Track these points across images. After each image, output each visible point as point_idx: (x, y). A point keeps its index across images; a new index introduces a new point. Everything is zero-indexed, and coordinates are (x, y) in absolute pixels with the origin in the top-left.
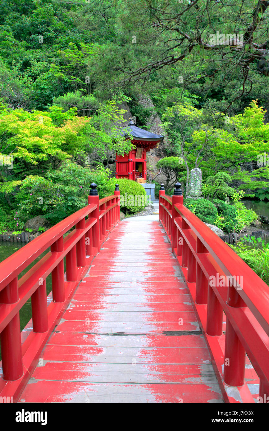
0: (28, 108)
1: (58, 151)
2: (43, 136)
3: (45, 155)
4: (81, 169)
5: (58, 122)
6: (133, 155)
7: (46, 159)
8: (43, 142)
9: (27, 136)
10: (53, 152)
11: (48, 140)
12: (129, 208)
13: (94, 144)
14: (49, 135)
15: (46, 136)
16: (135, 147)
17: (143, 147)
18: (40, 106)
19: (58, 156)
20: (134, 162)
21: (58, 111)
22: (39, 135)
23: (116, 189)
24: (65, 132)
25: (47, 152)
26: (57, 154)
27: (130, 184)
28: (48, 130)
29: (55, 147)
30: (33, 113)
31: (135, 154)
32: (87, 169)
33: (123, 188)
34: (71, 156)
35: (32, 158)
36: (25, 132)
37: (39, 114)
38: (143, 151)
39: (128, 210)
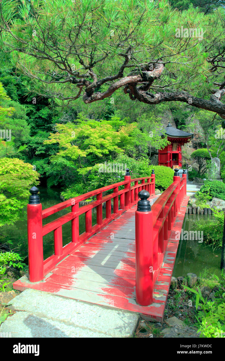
0: (98, 119)
1: (115, 147)
2: (106, 138)
3: (107, 150)
4: (129, 159)
5: (117, 127)
6: (171, 148)
7: (108, 153)
8: (106, 142)
9: (96, 138)
10: (112, 148)
11: (109, 141)
12: (163, 187)
13: (140, 142)
14: (110, 137)
15: (108, 137)
16: (170, 143)
17: (178, 142)
18: (106, 115)
19: (116, 151)
20: (171, 153)
21: (117, 120)
22: (103, 138)
23: (152, 173)
24: (120, 135)
25: (108, 148)
26: (115, 150)
27: (165, 169)
28: (110, 134)
29: (114, 145)
30: (101, 122)
31: (172, 148)
32: (133, 159)
33: (159, 173)
34: (124, 151)
35: (99, 153)
36: (95, 136)
37: (104, 122)
38: (178, 145)
39: (163, 188)
